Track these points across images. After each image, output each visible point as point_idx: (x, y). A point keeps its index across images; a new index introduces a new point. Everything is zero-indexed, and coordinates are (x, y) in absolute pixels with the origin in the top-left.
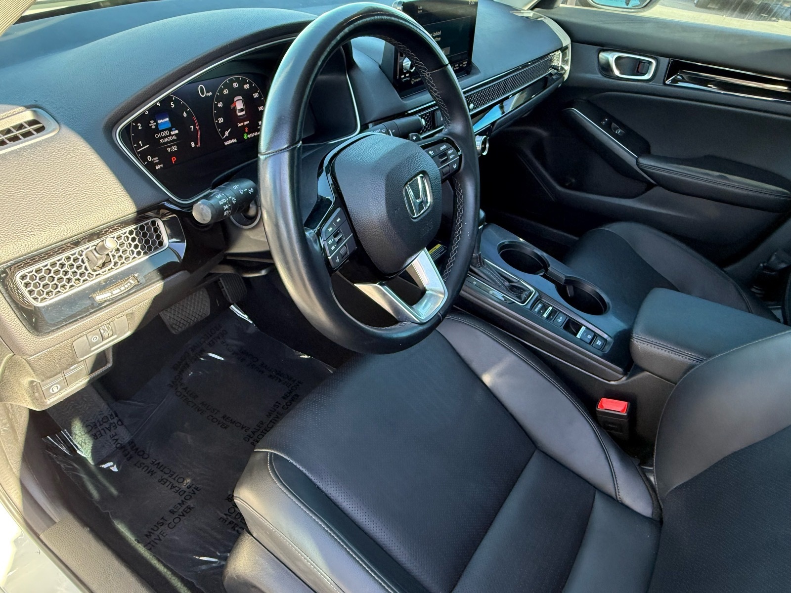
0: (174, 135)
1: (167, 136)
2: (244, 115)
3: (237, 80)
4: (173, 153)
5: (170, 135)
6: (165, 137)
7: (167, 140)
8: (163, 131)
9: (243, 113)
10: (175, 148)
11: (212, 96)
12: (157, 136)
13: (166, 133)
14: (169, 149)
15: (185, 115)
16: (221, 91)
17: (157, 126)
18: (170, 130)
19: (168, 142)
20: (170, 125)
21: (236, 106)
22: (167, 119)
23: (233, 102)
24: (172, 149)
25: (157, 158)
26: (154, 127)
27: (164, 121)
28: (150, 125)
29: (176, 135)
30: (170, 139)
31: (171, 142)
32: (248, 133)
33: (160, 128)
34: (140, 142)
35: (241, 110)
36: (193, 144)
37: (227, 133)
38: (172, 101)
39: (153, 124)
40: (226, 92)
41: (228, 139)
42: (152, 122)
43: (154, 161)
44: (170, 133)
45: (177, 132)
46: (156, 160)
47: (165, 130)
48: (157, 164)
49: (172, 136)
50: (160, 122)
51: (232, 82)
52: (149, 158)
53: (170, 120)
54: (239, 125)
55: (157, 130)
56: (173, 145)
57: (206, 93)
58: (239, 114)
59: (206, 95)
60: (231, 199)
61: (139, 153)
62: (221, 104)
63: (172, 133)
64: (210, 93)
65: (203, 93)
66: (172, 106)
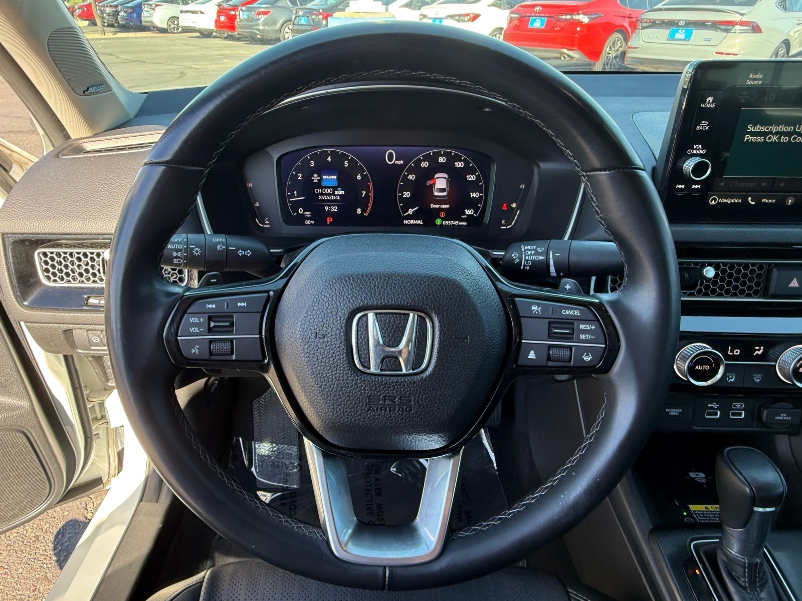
0: (338, 195)
1: (329, 194)
2: (444, 196)
3: (446, 154)
4: (330, 213)
5: (333, 194)
6: (326, 194)
7: (328, 197)
8: (326, 187)
9: (445, 194)
10: (334, 209)
11: (402, 167)
12: (317, 191)
13: (330, 191)
14: (327, 208)
15: (359, 177)
16: (419, 161)
17: (320, 181)
18: (335, 188)
19: (328, 201)
20: (336, 184)
21: (435, 183)
22: (335, 177)
23: (432, 178)
24: (331, 209)
25: (309, 213)
26: (316, 181)
27: (331, 179)
28: (312, 178)
29: (340, 196)
30: (332, 198)
31: (332, 201)
32: (443, 219)
33: (323, 184)
34: (295, 192)
35: (443, 190)
36: (359, 211)
37: (411, 211)
38: (348, 160)
39: (316, 178)
40: (424, 165)
41: (410, 217)
42: (316, 175)
43: (306, 214)
44: (334, 192)
45: (343, 192)
47: (329, 187)
48: (308, 219)
49: (336, 195)
50: (324, 177)
51: (438, 154)
52: (301, 211)
53: (338, 179)
54: (433, 206)
55: (319, 185)
56: (334, 205)
57: (396, 160)
58: (436, 194)
59: (395, 162)
60: (192, 249)
61: (290, 202)
62: (413, 176)
63: (336, 192)
64: (402, 162)
65: (391, 160)
66: (346, 165)
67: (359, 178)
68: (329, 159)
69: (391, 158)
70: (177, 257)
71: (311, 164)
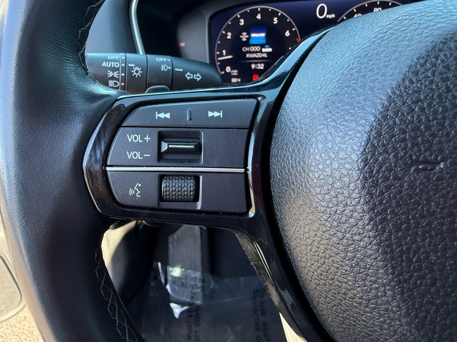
0: (265, 52)
1: (257, 52)
4: (257, 71)
5: (261, 52)
6: (254, 52)
7: (254, 55)
8: (254, 45)
10: (261, 66)
12: (245, 49)
13: (258, 49)
14: (253, 66)
15: (287, 34)
16: (352, 14)
17: (248, 39)
18: (262, 46)
19: (255, 58)
22: (263, 35)
24: (258, 66)
26: (244, 40)
27: (259, 36)
28: (241, 37)
29: (268, 53)
30: (259, 55)
31: (259, 59)
34: (224, 51)
38: (277, 16)
39: (244, 37)
42: (244, 34)
43: (233, 73)
44: (261, 50)
45: (270, 50)
46: (235, 72)
47: (257, 45)
48: (235, 77)
49: (263, 53)
50: (253, 35)
51: (374, 5)
52: (228, 69)
53: (266, 36)
55: (247, 44)
56: (260, 63)
57: (327, 14)
59: (326, 16)
60: (131, 68)
61: (219, 61)
63: (264, 50)
64: (333, 16)
65: (321, 14)
66: (275, 21)
68: (259, 17)
69: (322, 12)
70: (113, 78)
71: (240, 22)
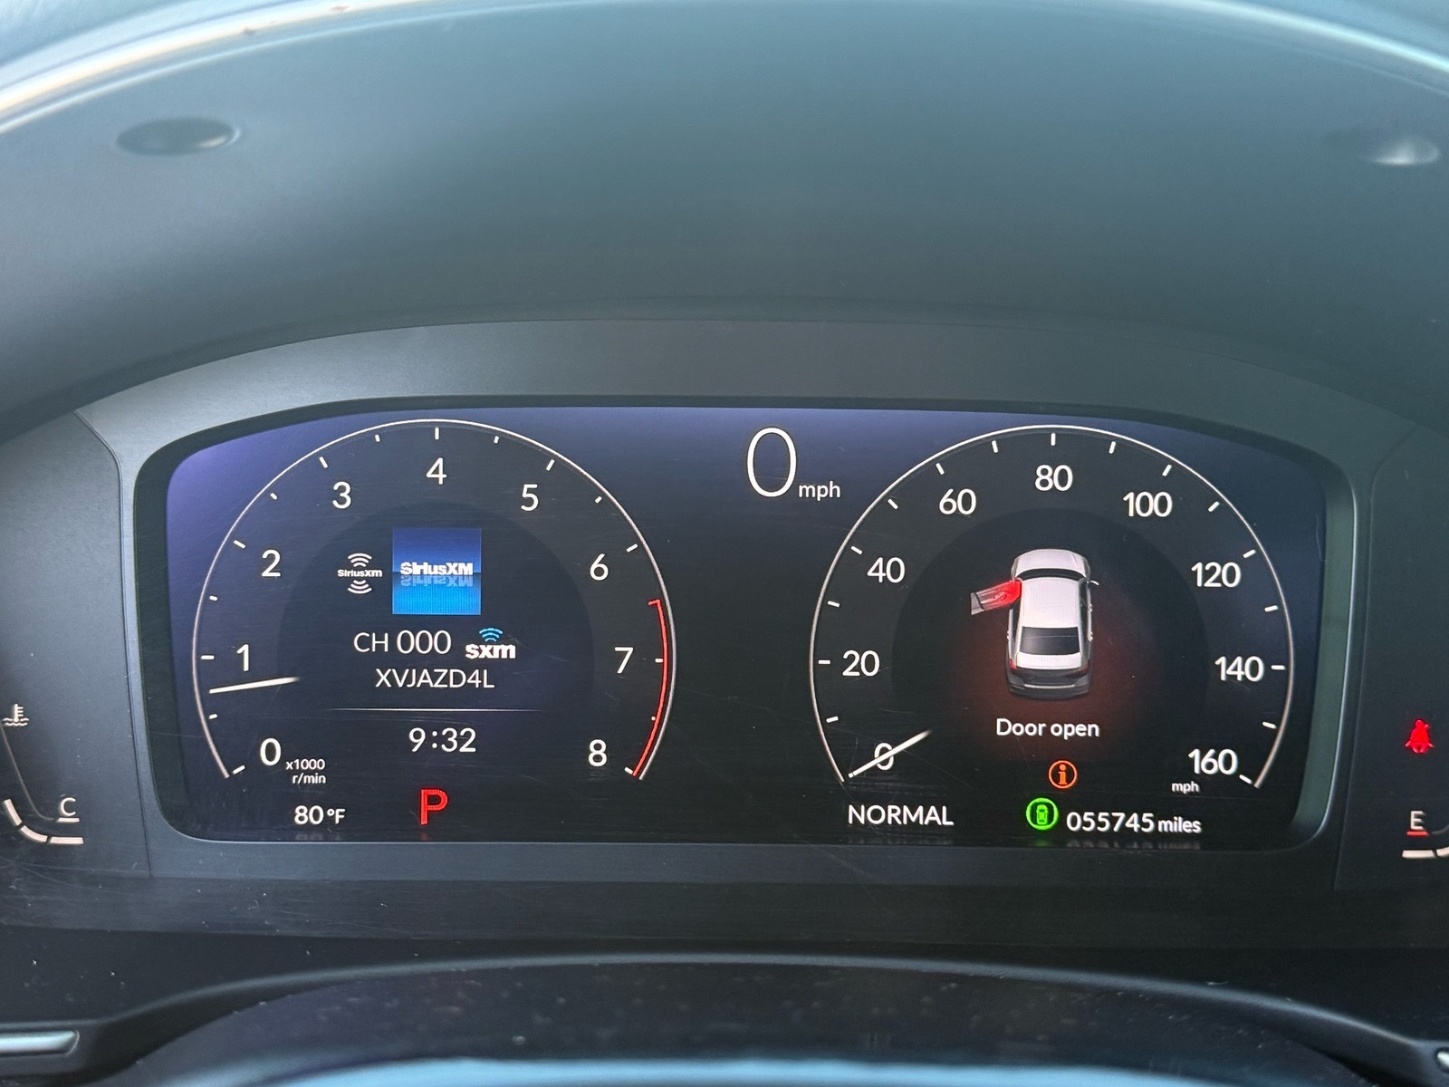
0: (482, 664)
1: (432, 662)
2: (1070, 675)
3: (1070, 449)
4: (437, 765)
5: (457, 659)
6: (416, 662)
7: (425, 678)
8: (415, 623)
9: (1072, 661)
10: (461, 741)
11: (838, 512)
12: (365, 642)
13: (436, 642)
14: (418, 741)
15: (598, 569)
16: (929, 487)
18: (465, 629)
19: (425, 695)
20: (470, 605)
21: (1016, 607)
23: (998, 571)
24: (443, 740)
25: (319, 764)
28: (341, 573)
29: (494, 667)
30: (445, 680)
31: (446, 697)
32: (1067, 802)
33: (402, 604)
34: (245, 649)
35: (1060, 641)
36: (598, 753)
37: (884, 756)
38: (536, 474)
39: (359, 574)
40: (958, 505)
41: (876, 790)
43: (297, 772)
44: (458, 649)
46: (311, 772)
47: (433, 623)
48: (310, 796)
49: (469, 666)
51: (1033, 451)
52: (270, 752)
53: (483, 577)
54: (1006, 728)
55: (378, 611)
56: (457, 722)
57: (800, 479)
58: (1026, 660)
59: (795, 487)
61: (212, 702)
62: (896, 565)
64: (832, 489)
65: (771, 475)
66: (529, 503)
67: (599, 572)
68: (437, 472)
69: (772, 469)
71: (336, 495)
